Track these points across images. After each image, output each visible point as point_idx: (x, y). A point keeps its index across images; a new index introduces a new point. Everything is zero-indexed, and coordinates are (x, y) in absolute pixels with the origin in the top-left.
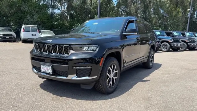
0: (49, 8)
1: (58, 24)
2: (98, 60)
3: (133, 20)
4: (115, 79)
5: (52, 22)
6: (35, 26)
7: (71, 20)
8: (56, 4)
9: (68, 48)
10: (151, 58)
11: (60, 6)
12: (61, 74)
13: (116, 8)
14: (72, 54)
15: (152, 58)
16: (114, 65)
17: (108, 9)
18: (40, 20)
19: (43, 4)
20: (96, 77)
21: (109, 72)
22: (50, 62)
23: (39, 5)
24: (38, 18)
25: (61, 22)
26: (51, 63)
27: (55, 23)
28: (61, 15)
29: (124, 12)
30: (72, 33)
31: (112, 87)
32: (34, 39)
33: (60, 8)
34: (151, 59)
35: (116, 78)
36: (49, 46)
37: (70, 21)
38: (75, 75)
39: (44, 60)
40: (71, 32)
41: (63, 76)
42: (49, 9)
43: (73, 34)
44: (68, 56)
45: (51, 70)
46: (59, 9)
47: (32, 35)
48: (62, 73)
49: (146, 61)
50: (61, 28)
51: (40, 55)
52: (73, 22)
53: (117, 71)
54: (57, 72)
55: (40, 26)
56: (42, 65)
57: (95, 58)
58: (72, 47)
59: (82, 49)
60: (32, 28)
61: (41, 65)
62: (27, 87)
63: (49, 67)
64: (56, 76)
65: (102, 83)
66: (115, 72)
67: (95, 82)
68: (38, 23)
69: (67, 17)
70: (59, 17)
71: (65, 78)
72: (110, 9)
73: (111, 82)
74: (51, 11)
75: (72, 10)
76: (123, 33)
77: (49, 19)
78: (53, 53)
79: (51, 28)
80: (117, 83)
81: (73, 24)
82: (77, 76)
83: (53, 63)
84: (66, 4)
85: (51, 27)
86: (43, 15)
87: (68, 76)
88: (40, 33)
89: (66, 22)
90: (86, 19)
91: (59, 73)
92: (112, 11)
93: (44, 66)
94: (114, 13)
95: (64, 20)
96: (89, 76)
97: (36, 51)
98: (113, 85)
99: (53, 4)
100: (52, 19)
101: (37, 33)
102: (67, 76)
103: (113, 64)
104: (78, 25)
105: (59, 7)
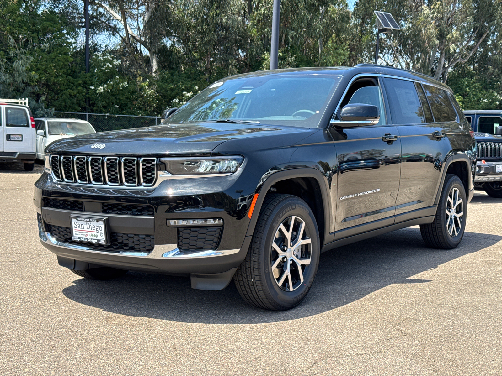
0: (73, 27)
1: (114, 93)
2: (243, 203)
3: (376, 78)
4: (303, 266)
5: (85, 85)
6: (19, 101)
7: (167, 74)
8: (101, 10)
9: (153, 165)
10: (453, 209)
11: (119, 17)
12: (131, 245)
13: (353, 21)
14: (165, 183)
15: (458, 212)
16: (296, 219)
17: (318, 25)
18: (37, 77)
19: (52, 12)
20: (237, 251)
21: (282, 241)
22: (100, 209)
23: (34, 15)
24: (31, 70)
25: (126, 84)
26: (103, 212)
27: (101, 89)
28: (124, 55)
29: (388, 37)
30: (165, 123)
31: (291, 289)
32: (13, 154)
33: (121, 26)
34: (452, 213)
35: (307, 262)
36: (97, 163)
37: (163, 78)
38: (175, 246)
39: (82, 203)
40: (162, 121)
41: (139, 250)
42: (74, 31)
43: (169, 126)
44: (153, 190)
45: (103, 231)
46: (114, 30)
47: (8, 137)
48: (136, 243)
49: (431, 220)
50: (122, 108)
51: (69, 190)
52: (173, 81)
53: (308, 241)
54: (120, 239)
55: (37, 101)
56: (76, 218)
57: (233, 196)
58: (164, 163)
59: (193, 169)
60: (7, 109)
61: (73, 220)
62: (24, 296)
63: (95, 224)
64: (118, 252)
65: (256, 271)
66: (301, 242)
67: (236, 269)
68: (30, 89)
69: (148, 61)
70: (117, 62)
71: (143, 255)
72: (327, 27)
73: (287, 273)
74: (81, 39)
75: (169, 35)
76: (333, 121)
77: (73, 74)
78: (110, 181)
79: (84, 109)
80: (311, 279)
81: (172, 90)
82: (179, 247)
83: (108, 213)
84: (143, 8)
85: (83, 104)
86: (52, 55)
87: (152, 249)
88: (40, 131)
89: (144, 84)
90: (227, 66)
91: (125, 242)
92: (338, 35)
93: (81, 223)
94: (346, 40)
95: (135, 76)
96: (215, 248)
97: (55, 179)
98: (293, 284)
99: (91, 12)
100: (89, 74)
101: (29, 132)
102: (149, 250)
103: (294, 217)
104: (195, 93)
105: (113, 23)
